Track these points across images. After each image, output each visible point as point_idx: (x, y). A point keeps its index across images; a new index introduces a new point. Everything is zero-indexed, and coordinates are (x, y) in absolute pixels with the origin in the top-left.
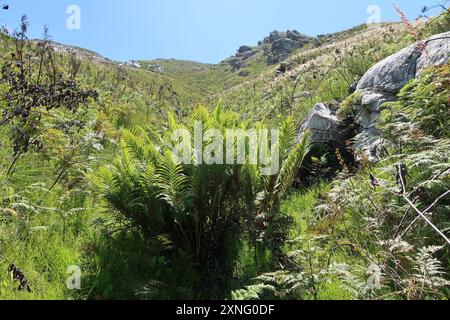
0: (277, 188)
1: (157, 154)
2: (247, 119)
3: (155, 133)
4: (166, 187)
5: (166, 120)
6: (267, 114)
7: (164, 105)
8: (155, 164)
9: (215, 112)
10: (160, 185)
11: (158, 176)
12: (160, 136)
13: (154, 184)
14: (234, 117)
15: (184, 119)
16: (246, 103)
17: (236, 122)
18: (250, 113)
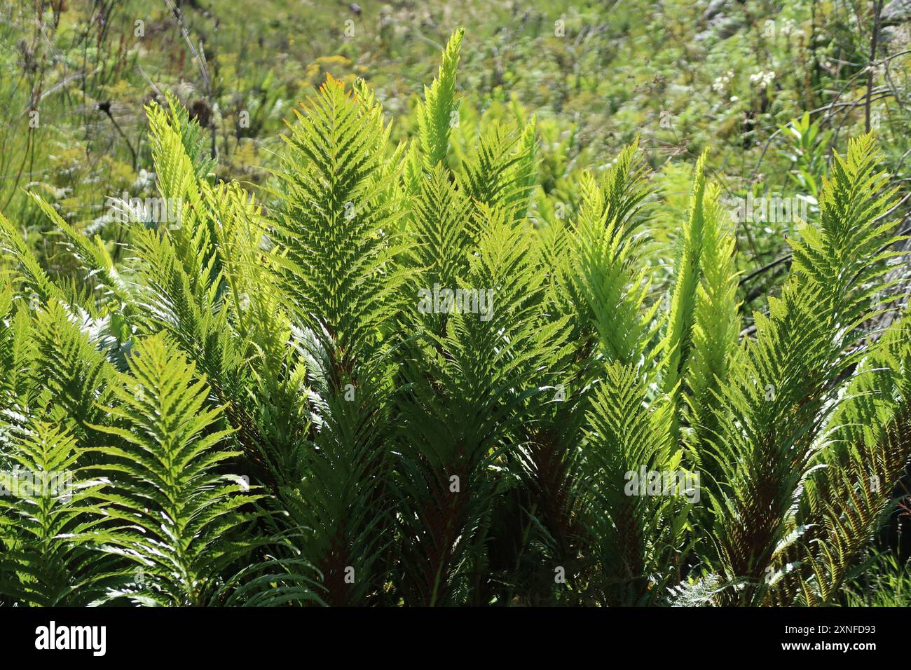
0: (794, 553)
1: (90, 358)
2: (609, 147)
3: (80, 233)
4: (140, 551)
5: (143, 157)
6: (730, 116)
7: (125, 70)
8: (80, 413)
9: (423, 113)
10: (106, 543)
11: (94, 485)
12: (104, 248)
13: (75, 538)
14: (537, 137)
15: (244, 155)
16: (608, 58)
17: (549, 163)
18: (629, 114)
